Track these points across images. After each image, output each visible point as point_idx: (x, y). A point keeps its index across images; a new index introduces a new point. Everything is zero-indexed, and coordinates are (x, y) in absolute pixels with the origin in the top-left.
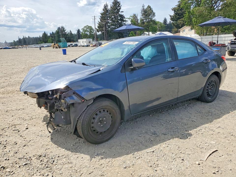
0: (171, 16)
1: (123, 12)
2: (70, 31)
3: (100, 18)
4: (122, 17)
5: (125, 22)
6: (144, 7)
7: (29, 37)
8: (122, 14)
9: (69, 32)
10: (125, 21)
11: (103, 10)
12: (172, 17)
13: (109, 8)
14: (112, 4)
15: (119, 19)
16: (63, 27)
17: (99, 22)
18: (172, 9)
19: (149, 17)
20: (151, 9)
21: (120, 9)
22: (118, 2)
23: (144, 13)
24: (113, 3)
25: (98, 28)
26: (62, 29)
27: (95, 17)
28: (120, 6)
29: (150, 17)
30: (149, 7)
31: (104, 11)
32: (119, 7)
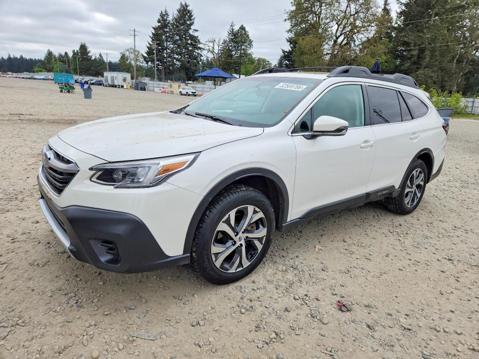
0: (284, 52)
1: (196, 30)
3: (151, 36)
4: (195, 39)
5: (199, 51)
6: (234, 28)
8: (196, 34)
10: (200, 48)
11: (159, 22)
12: (286, 54)
13: (170, 18)
14: (176, 12)
15: (188, 44)
17: (149, 44)
18: (287, 40)
19: (241, 47)
20: (245, 34)
21: (191, 24)
22: (189, 11)
23: (232, 39)
24: (179, 11)
25: (145, 55)
27: (135, 31)
28: (192, 18)
29: (243, 47)
30: (242, 28)
31: (159, 24)
32: (191, 20)
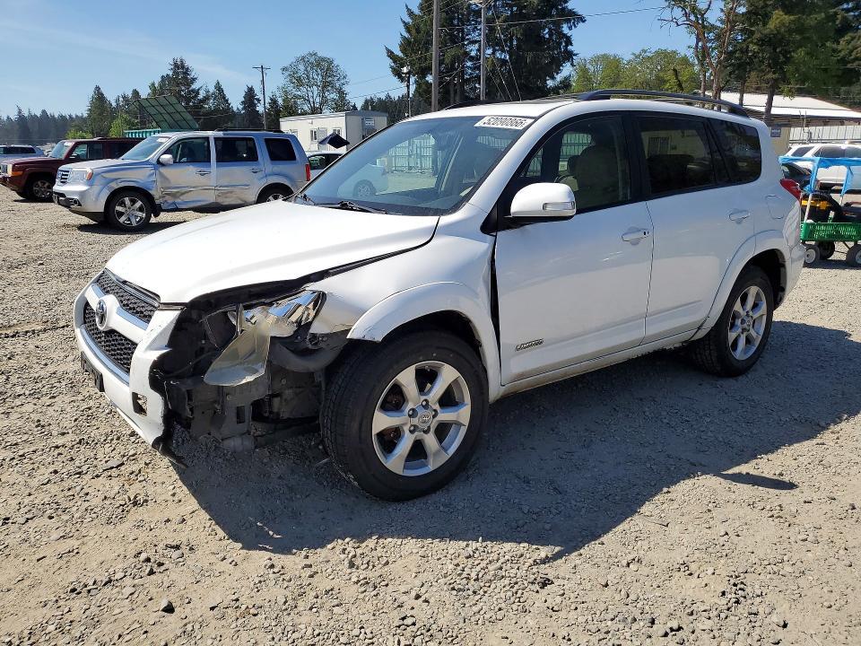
2: (218, 87)
7: (44, 112)
9: (212, 89)
16: (183, 67)
26: (178, 73)
